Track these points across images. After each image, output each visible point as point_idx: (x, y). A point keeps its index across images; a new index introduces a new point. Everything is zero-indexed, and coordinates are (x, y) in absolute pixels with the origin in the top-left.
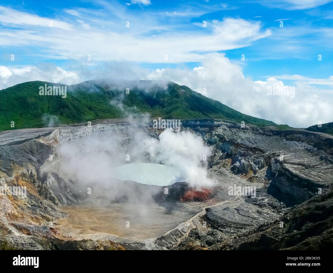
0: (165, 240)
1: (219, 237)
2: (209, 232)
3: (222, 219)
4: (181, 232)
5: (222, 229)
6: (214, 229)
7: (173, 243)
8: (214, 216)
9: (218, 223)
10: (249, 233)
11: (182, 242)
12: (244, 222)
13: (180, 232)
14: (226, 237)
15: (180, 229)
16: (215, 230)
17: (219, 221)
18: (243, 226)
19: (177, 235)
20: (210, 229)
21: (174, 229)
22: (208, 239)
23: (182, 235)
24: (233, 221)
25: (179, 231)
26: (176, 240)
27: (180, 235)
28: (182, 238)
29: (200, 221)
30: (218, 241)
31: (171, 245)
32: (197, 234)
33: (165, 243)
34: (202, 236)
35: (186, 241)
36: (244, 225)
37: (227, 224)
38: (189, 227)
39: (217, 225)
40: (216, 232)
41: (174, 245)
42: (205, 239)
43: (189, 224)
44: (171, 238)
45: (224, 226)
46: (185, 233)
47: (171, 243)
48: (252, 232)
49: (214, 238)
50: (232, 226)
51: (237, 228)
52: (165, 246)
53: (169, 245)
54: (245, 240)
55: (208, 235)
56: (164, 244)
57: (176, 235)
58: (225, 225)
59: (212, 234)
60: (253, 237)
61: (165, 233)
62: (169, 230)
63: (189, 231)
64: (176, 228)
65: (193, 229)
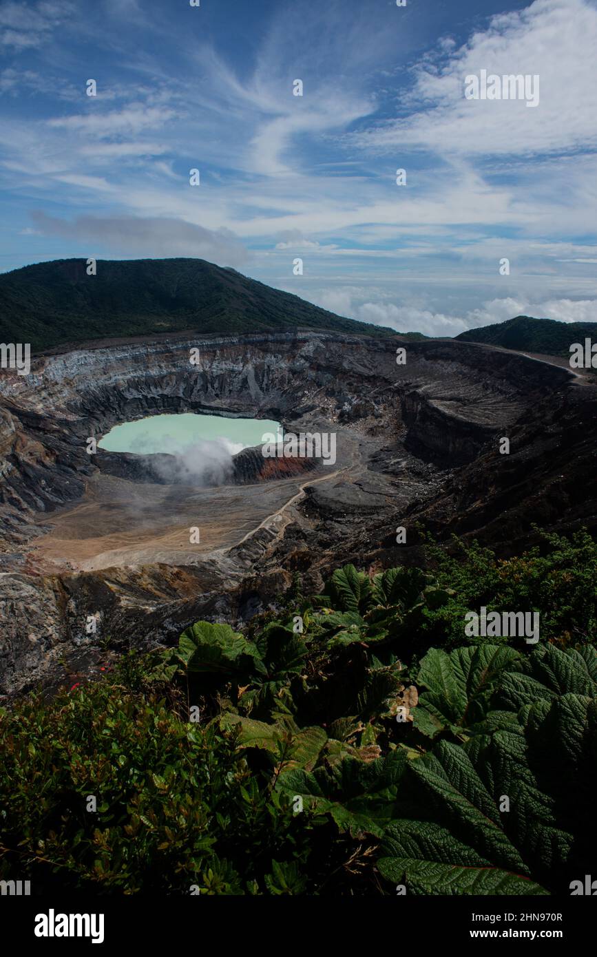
0: (248, 549)
1: (338, 533)
2: (318, 526)
3: (336, 502)
4: (271, 532)
5: (339, 519)
6: (325, 520)
7: (261, 552)
8: (322, 498)
9: (331, 509)
10: (392, 520)
11: (278, 548)
12: (374, 504)
13: (269, 533)
14: (349, 531)
15: (267, 528)
16: (328, 522)
17: (333, 506)
18: (375, 509)
19: (264, 538)
20: (318, 522)
21: (257, 530)
22: (320, 538)
23: (273, 537)
24: (357, 503)
25: (267, 531)
26: (265, 547)
27: (269, 537)
28: (273, 542)
29: (298, 510)
30: (340, 539)
31: (258, 556)
32: (299, 532)
33: (247, 554)
34: (308, 534)
35: (285, 545)
36: (375, 507)
37: (346, 510)
38: (283, 521)
39: (330, 514)
40: (331, 524)
41: (263, 554)
42: (315, 538)
43: (280, 518)
44: (256, 545)
45: (342, 513)
46: (277, 533)
47: (257, 553)
48: (396, 516)
49: (330, 535)
50: (356, 511)
51: (365, 514)
52: (248, 559)
53: (255, 557)
54: (390, 531)
55: (318, 531)
56: (245, 555)
58: (343, 511)
59: (325, 529)
61: (242, 537)
62: (248, 532)
63: (283, 530)
64: (260, 527)
65: (289, 525)
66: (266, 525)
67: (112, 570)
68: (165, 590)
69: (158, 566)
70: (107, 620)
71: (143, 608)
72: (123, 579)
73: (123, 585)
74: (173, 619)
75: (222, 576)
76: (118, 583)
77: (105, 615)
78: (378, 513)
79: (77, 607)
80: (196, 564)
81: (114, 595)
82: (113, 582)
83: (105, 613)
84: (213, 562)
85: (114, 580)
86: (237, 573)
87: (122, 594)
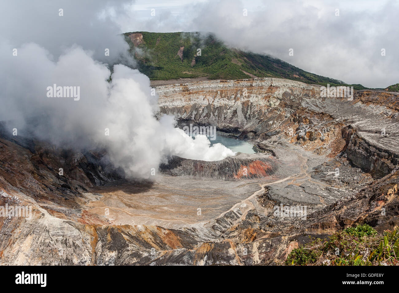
0: (219, 224)
1: (282, 219)
2: (270, 213)
3: (285, 198)
7: (228, 226)
8: (274, 195)
10: (319, 214)
11: (238, 225)
12: (310, 202)
13: (236, 214)
14: (290, 219)
15: (235, 211)
17: (282, 200)
20: (271, 210)
21: (228, 211)
22: (269, 221)
23: (238, 217)
24: (299, 200)
25: (234, 213)
26: (232, 224)
27: (235, 217)
28: (238, 220)
29: (259, 201)
31: (226, 229)
32: (256, 215)
33: (219, 227)
34: (262, 218)
35: (243, 224)
36: (311, 204)
38: (247, 208)
41: (229, 228)
42: (265, 221)
43: (245, 205)
44: (226, 221)
46: (241, 215)
47: (225, 227)
48: (322, 212)
49: (276, 220)
52: (218, 230)
53: (224, 229)
54: (314, 222)
55: (269, 216)
56: (217, 227)
57: (231, 217)
60: (324, 218)
61: (218, 215)
62: (223, 212)
63: (245, 213)
64: (230, 210)
65: (250, 210)
66: (234, 209)
67: (127, 226)
68: (159, 244)
69: (156, 228)
70: (119, 258)
71: (141, 253)
72: (133, 233)
73: (132, 237)
74: (156, 263)
75: (197, 239)
76: (129, 235)
77: (118, 254)
78: (312, 208)
79: (103, 246)
80: (183, 230)
81: (126, 241)
82: (126, 234)
83: (119, 252)
84: (194, 230)
85: (127, 233)
86: (209, 239)
87: (131, 242)
